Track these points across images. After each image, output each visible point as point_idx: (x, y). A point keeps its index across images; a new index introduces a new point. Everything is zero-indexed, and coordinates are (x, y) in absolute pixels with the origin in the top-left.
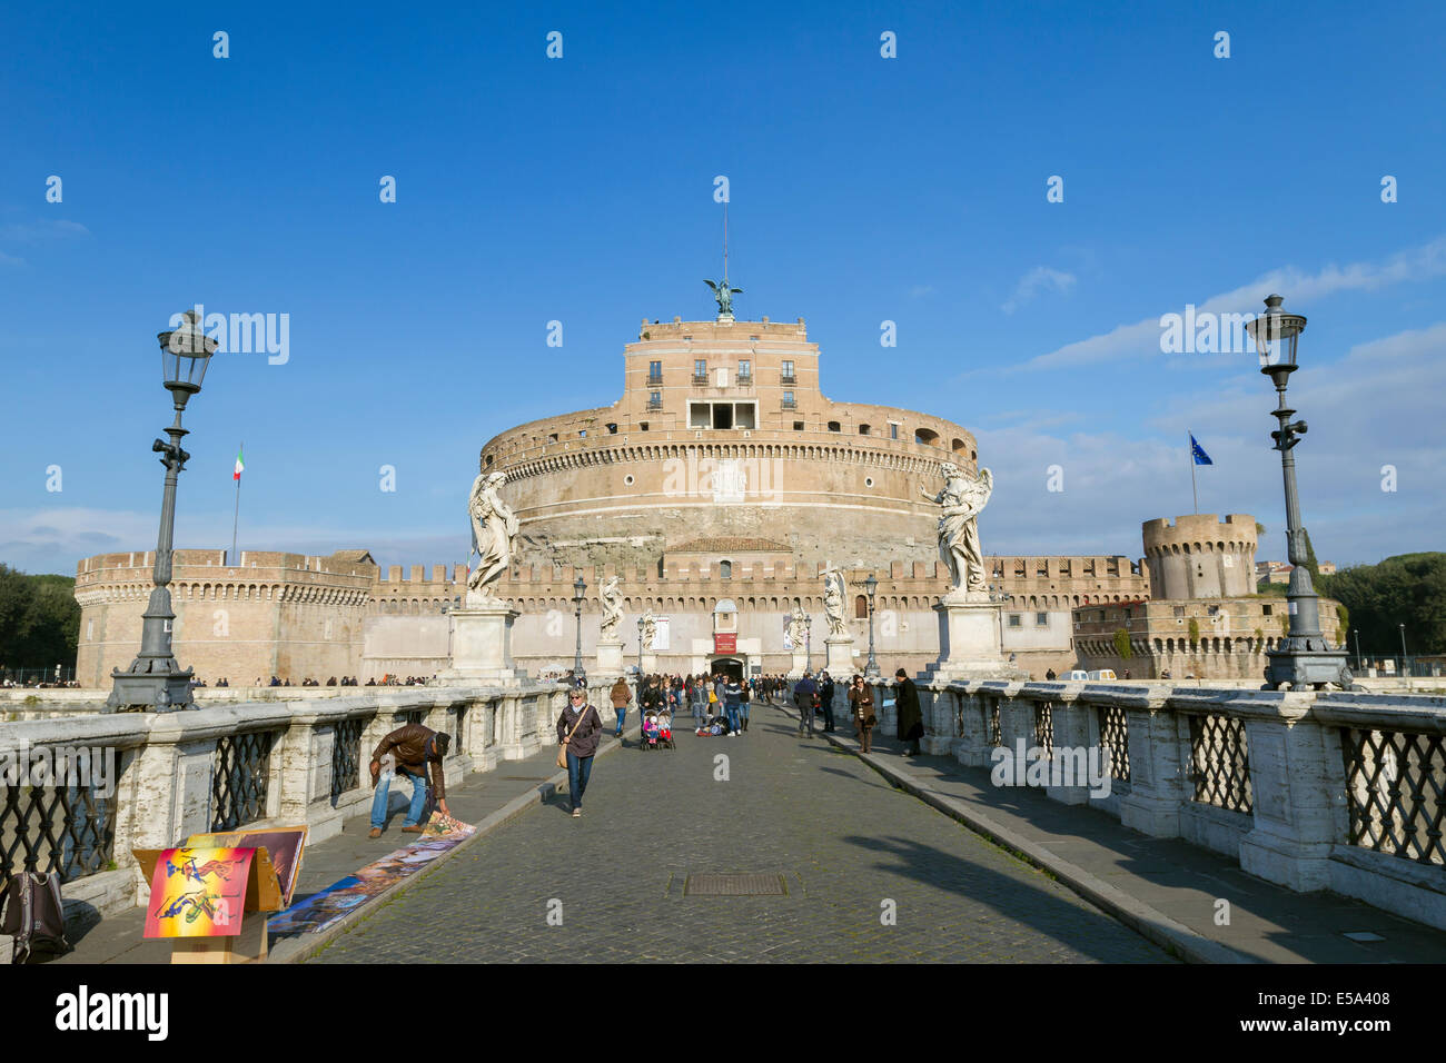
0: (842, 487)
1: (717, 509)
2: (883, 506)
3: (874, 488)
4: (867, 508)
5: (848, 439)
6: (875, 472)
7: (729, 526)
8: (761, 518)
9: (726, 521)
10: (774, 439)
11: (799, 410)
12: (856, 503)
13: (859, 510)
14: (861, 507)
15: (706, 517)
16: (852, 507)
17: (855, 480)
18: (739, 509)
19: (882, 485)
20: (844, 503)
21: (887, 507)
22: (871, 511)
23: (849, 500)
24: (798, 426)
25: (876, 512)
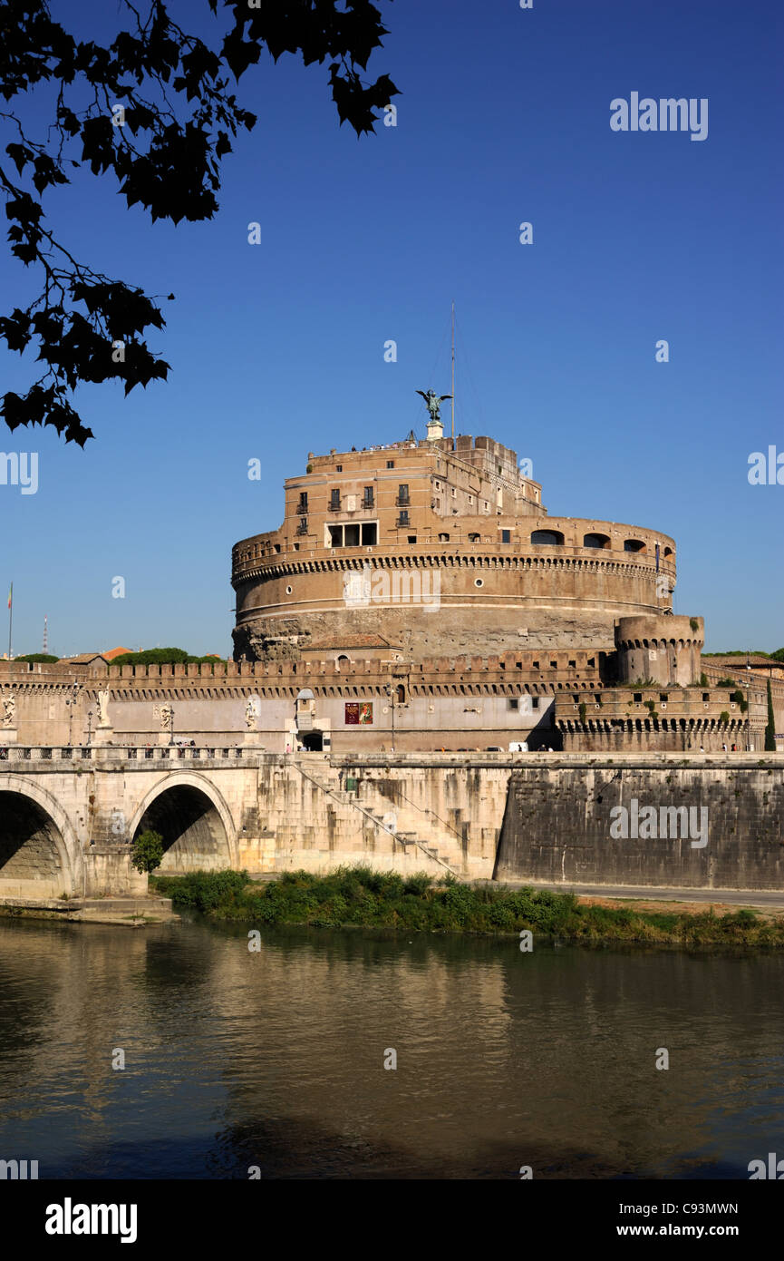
0: (451, 589)
1: (348, 612)
2: (494, 603)
3: (484, 588)
4: (475, 605)
5: (456, 548)
6: (486, 574)
7: (357, 625)
8: (381, 619)
9: (355, 622)
10: (392, 552)
11: (412, 526)
12: (465, 602)
13: (467, 609)
14: (470, 605)
15: (340, 619)
16: (461, 605)
17: (464, 582)
18: (365, 612)
19: (493, 585)
20: (453, 602)
21: (498, 603)
22: (479, 608)
23: (458, 599)
24: (412, 540)
25: (485, 609)
